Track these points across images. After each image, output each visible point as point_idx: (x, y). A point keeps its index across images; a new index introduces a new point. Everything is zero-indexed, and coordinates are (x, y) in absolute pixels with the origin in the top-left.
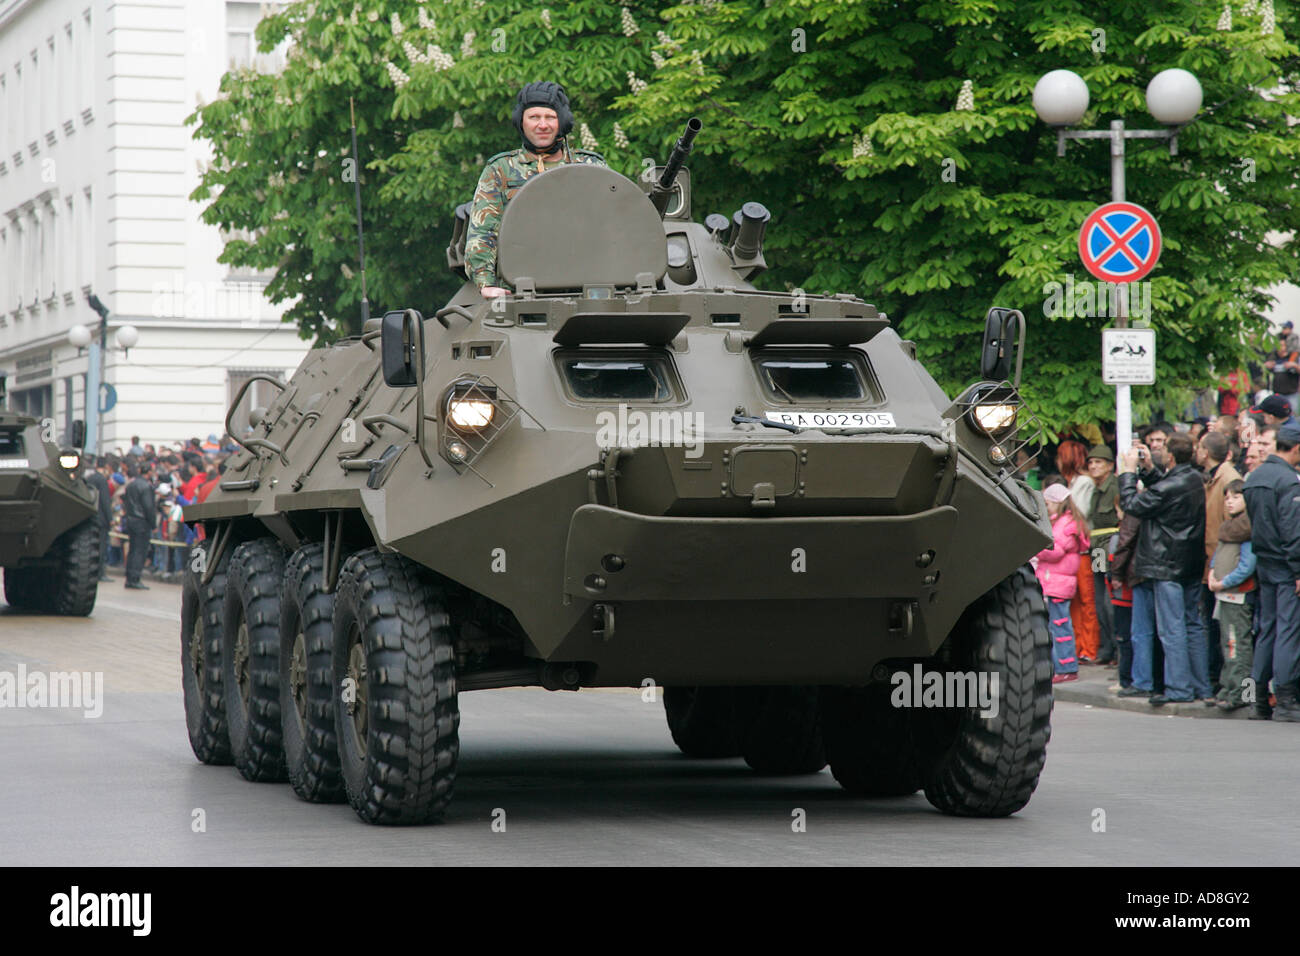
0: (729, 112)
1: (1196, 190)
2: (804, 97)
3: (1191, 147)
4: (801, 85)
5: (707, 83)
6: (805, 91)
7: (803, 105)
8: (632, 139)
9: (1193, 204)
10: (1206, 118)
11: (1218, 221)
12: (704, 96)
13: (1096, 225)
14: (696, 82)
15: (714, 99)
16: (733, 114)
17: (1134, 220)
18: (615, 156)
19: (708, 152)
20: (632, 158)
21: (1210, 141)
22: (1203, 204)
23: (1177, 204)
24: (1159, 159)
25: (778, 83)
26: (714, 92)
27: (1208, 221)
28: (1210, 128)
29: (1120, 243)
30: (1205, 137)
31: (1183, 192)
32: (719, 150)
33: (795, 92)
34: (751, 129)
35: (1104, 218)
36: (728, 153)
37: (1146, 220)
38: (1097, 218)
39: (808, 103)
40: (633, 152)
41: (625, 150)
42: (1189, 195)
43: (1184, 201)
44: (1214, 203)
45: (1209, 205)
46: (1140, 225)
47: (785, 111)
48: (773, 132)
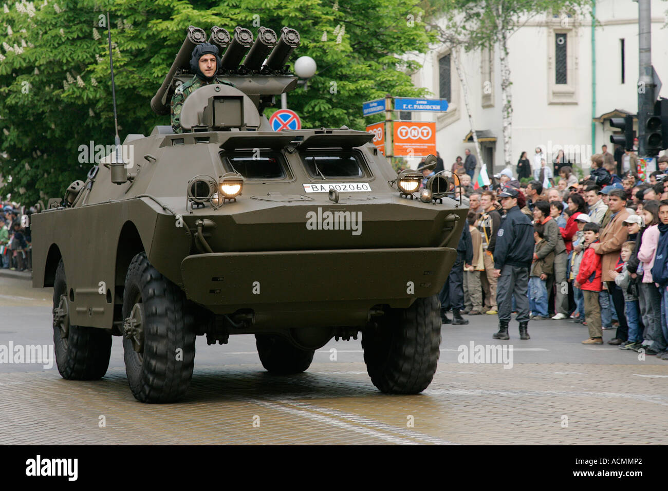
0: (132, 72)
1: (318, 103)
2: (161, 67)
3: (316, 86)
4: (161, 61)
5: (122, 61)
6: (163, 64)
7: (161, 70)
8: (99, 82)
9: (317, 109)
10: (320, 75)
11: (327, 116)
12: (121, 66)
13: (275, 118)
14: (117, 61)
15: (126, 67)
16: (133, 73)
17: (290, 116)
18: (92, 89)
19: (126, 87)
20: (99, 90)
21: (323, 84)
22: (320, 109)
23: (310, 109)
24: (302, 92)
25: (152, 61)
26: (125, 65)
27: (323, 116)
28: (322, 79)
29: (285, 125)
30: (321, 83)
31: (313, 104)
32: (131, 87)
33: (159, 64)
34: (142, 79)
35: (278, 115)
36: (135, 88)
37: (295, 116)
38: (275, 116)
39: (163, 69)
40: (99, 88)
41: (96, 87)
42: (315, 105)
43: (313, 108)
44: (324, 108)
45: (323, 109)
46: (293, 118)
47: (154, 73)
48: (151, 80)
